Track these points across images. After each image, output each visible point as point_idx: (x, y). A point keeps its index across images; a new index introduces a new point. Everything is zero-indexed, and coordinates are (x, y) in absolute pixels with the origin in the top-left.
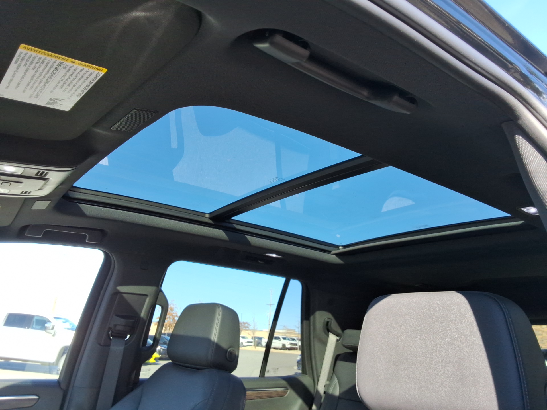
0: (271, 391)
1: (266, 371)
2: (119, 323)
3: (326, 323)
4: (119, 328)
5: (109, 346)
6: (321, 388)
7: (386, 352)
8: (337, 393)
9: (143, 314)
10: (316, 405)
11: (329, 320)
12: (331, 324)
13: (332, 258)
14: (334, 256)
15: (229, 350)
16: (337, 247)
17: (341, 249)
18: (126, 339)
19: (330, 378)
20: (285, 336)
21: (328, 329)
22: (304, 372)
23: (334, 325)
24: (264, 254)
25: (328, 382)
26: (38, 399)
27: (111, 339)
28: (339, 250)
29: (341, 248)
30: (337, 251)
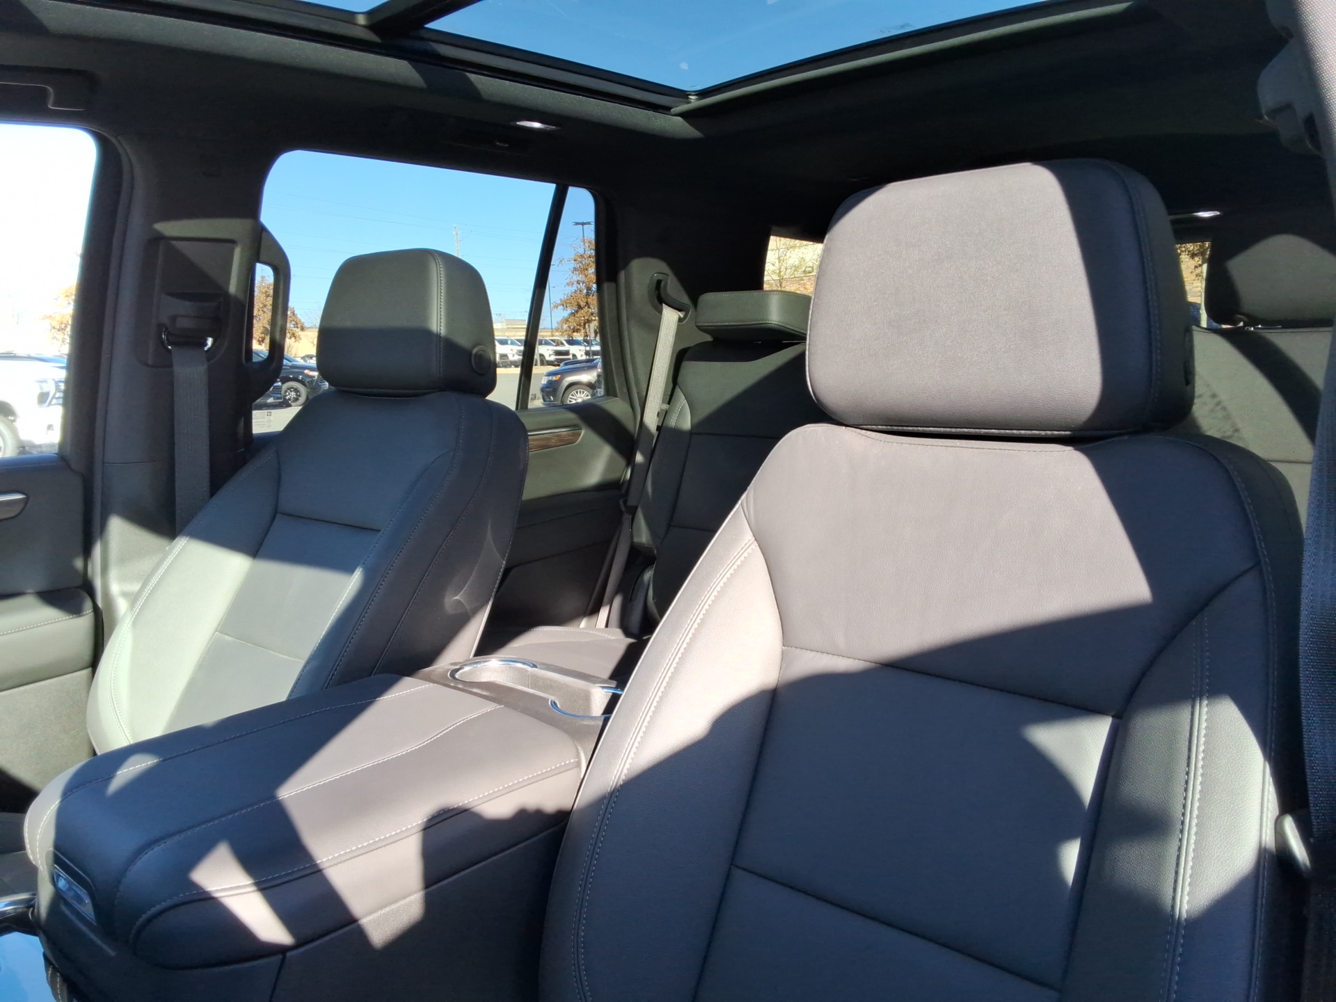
0: (546, 436)
1: (530, 397)
2: (182, 313)
3: (655, 285)
4: (184, 323)
5: (171, 366)
6: (651, 420)
7: (875, 303)
8: (687, 424)
9: (233, 288)
10: (643, 453)
11: (661, 277)
12: (666, 285)
13: (673, 124)
14: (679, 119)
15: (474, 351)
16: (683, 95)
17: (694, 102)
18: (206, 349)
19: (670, 398)
20: (505, 336)
21: (660, 298)
22: (610, 392)
23: (673, 287)
24: (512, 123)
25: (665, 407)
26: (26, 501)
27: (169, 350)
28: (690, 102)
29: (693, 98)
30: (683, 107)
